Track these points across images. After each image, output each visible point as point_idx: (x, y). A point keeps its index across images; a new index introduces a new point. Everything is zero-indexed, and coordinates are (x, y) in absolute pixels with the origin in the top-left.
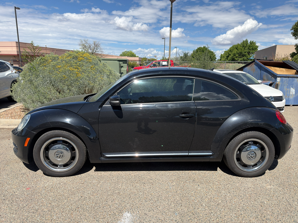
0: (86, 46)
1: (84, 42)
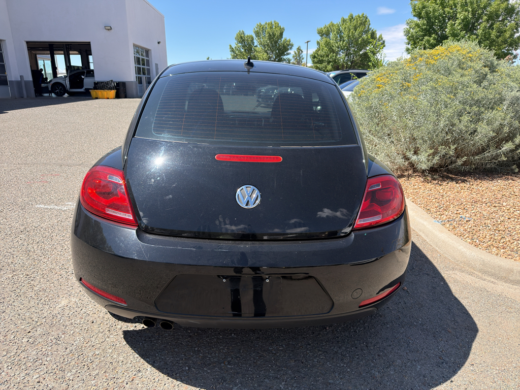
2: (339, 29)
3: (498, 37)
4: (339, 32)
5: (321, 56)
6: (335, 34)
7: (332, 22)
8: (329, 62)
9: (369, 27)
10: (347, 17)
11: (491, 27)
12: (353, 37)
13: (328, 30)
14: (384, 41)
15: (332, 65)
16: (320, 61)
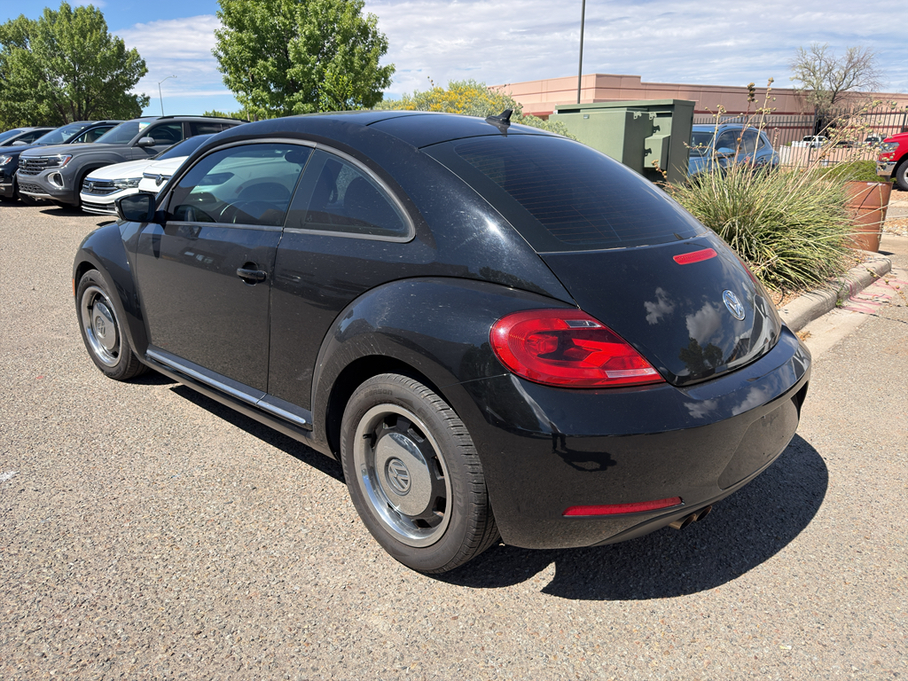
0: (817, 69)
1: (809, 57)
2: (47, 33)
3: (363, 67)
4: (49, 37)
5: (19, 86)
6: (40, 42)
7: (22, 16)
8: (40, 99)
9: (106, 33)
10: (56, 9)
11: (351, 53)
12: (83, 50)
13: (19, 32)
14: (143, 62)
15: (48, 104)
16: (17, 95)
